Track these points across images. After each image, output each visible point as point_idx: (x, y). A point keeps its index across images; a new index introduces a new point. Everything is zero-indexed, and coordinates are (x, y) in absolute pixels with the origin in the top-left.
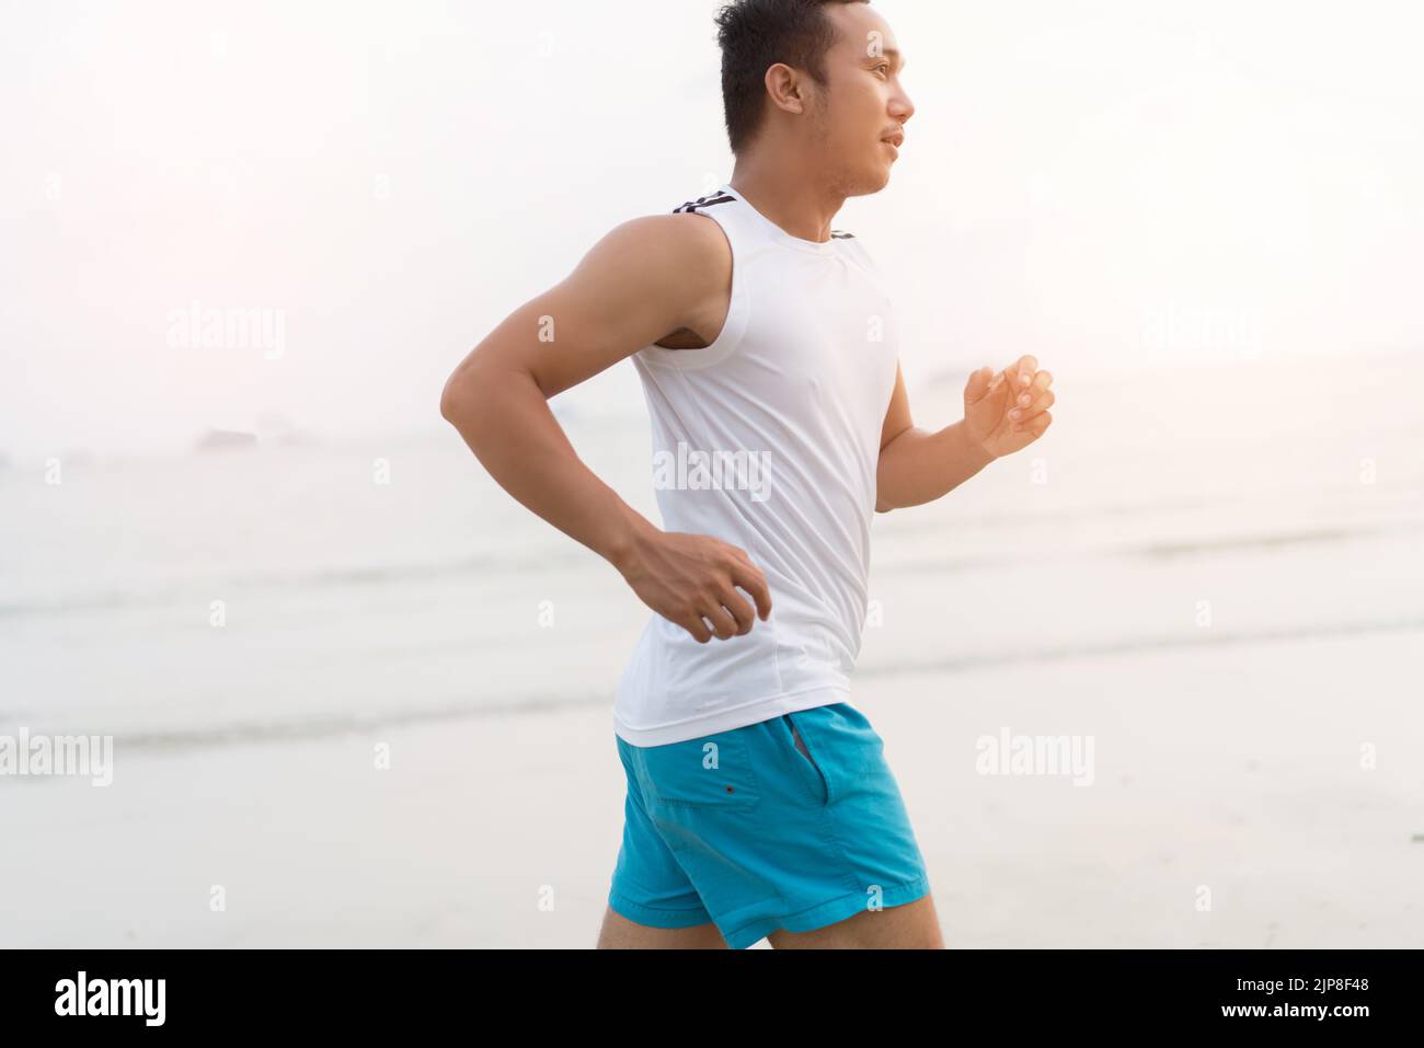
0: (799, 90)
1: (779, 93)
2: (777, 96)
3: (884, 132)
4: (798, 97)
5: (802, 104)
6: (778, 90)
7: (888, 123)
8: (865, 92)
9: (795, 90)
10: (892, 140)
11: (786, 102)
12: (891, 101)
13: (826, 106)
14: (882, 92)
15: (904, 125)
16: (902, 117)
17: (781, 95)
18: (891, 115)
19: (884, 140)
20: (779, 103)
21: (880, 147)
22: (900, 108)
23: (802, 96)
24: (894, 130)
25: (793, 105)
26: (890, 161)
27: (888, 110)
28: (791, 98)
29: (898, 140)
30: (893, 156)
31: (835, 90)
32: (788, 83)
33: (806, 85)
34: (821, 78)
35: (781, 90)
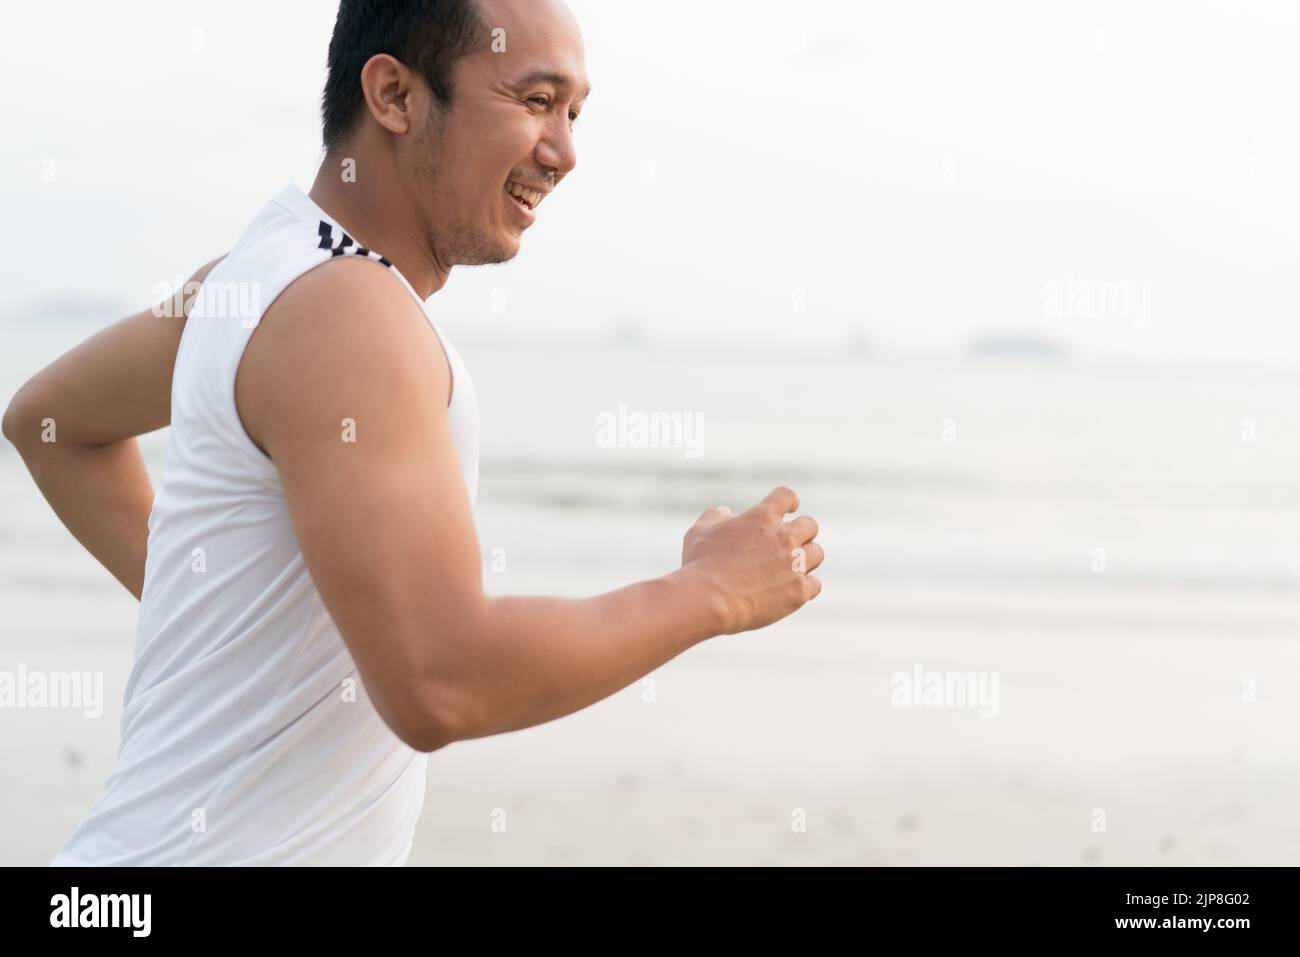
0: (408, 100)
1: (378, 98)
4: (404, 109)
5: (407, 120)
6: (378, 92)
9: (404, 95)
11: (385, 112)
12: (543, 140)
13: (441, 131)
17: (380, 100)
18: (538, 161)
20: (376, 114)
22: (550, 155)
23: (410, 109)
25: (392, 120)
27: (535, 151)
28: (392, 107)
31: (459, 111)
32: (393, 87)
33: (420, 97)
34: (442, 92)
35: (385, 91)
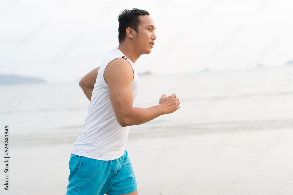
0: (133, 33)
2: (129, 35)
3: (150, 42)
4: (132, 34)
5: (133, 36)
6: (128, 33)
7: (150, 40)
8: (146, 34)
9: (132, 33)
10: (152, 44)
11: (130, 35)
12: (152, 36)
13: (138, 37)
14: (149, 34)
15: (154, 41)
16: (154, 39)
17: (129, 34)
18: (151, 39)
19: (150, 44)
20: (129, 36)
21: (149, 45)
22: (153, 37)
24: (152, 42)
25: (131, 36)
26: (151, 48)
27: (151, 38)
28: (131, 35)
29: (153, 44)
30: (152, 47)
31: (140, 34)
32: (130, 32)
33: (134, 32)
34: (137, 31)
35: (129, 33)
